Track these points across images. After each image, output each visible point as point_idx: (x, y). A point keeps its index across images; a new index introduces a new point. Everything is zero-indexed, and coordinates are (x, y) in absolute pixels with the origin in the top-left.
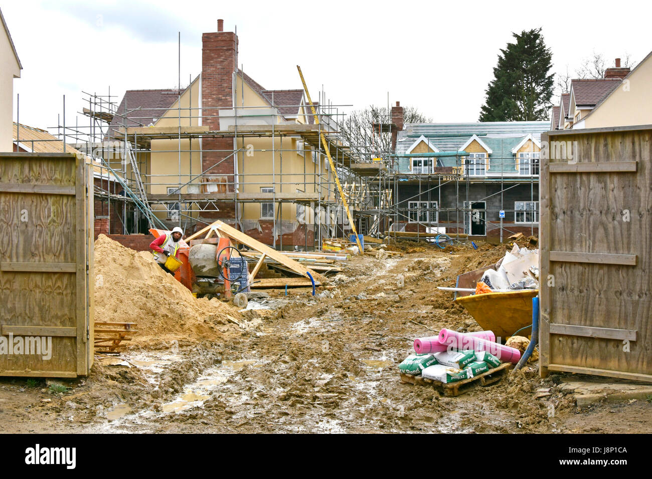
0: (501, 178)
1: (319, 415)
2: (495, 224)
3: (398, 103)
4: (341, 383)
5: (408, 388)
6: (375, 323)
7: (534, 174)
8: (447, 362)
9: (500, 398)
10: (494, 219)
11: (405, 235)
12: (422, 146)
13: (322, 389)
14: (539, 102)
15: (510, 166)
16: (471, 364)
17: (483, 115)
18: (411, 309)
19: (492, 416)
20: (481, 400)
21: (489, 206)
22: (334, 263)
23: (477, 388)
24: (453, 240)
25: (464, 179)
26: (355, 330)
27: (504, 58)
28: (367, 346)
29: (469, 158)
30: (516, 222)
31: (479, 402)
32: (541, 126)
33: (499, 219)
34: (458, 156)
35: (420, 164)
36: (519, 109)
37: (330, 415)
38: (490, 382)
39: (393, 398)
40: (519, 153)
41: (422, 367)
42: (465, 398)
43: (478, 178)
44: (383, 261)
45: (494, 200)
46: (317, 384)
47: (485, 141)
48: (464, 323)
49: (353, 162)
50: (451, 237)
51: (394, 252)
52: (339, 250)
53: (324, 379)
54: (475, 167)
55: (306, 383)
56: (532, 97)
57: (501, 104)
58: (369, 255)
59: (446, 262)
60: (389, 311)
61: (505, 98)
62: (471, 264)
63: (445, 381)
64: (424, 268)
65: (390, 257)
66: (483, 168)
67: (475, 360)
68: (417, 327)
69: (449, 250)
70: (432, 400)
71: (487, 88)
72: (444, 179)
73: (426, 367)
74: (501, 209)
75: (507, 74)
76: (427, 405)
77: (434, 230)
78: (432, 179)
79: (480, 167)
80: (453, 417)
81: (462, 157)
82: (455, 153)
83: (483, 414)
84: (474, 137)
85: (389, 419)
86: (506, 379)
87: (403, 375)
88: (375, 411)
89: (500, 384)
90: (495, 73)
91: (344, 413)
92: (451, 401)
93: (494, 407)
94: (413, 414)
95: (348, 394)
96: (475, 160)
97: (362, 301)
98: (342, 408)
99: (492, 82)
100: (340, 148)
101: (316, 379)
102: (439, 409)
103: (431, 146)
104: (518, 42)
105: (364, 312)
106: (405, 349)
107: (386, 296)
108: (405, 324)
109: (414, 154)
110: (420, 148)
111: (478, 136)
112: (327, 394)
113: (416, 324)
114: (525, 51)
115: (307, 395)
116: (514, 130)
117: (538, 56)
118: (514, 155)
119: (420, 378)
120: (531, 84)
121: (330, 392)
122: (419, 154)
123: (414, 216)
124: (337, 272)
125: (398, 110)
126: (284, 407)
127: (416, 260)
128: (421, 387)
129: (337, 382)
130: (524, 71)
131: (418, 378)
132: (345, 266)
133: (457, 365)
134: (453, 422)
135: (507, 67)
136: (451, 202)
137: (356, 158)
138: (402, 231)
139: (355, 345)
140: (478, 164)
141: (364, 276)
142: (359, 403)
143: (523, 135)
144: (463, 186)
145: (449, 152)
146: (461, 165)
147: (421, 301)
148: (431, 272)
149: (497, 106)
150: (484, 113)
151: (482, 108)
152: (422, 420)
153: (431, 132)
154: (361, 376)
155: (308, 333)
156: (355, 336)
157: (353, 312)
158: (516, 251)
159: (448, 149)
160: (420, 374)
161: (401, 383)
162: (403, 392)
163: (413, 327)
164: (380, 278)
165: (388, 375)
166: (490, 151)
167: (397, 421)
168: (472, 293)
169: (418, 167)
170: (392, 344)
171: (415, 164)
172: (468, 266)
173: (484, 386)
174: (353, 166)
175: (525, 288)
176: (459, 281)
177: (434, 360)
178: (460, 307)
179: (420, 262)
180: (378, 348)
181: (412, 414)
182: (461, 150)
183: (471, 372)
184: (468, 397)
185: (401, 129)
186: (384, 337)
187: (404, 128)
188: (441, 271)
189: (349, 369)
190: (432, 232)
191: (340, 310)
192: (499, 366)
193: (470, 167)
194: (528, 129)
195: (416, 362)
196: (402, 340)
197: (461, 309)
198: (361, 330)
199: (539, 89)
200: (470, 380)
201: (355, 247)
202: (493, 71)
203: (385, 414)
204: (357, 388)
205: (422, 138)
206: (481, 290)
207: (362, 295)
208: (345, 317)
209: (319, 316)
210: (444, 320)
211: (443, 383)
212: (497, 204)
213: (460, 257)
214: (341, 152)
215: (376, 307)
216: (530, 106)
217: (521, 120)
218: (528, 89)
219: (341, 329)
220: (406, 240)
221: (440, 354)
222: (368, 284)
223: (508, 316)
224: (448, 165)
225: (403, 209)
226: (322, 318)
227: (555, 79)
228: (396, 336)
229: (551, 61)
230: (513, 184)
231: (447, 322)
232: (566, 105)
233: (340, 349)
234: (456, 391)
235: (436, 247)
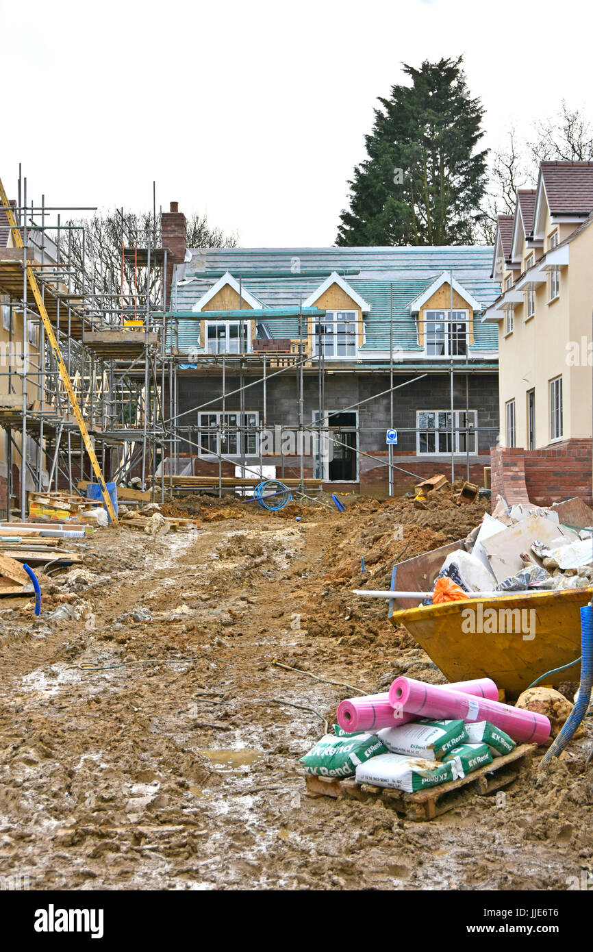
0: (388, 363)
1: (160, 874)
2: (376, 458)
3: (174, 205)
4: (181, 802)
5: (327, 807)
6: (201, 671)
7: (455, 354)
8: (407, 746)
9: (529, 819)
10: (375, 448)
11: (192, 482)
12: (227, 294)
13: (147, 817)
14: (457, 207)
15: (407, 336)
16: (458, 750)
17: (345, 232)
18: (261, 640)
19: (523, 858)
20: (486, 824)
21: (365, 420)
22: (59, 544)
23: (473, 801)
24: (293, 492)
25: (314, 364)
26: (162, 686)
27: (386, 115)
28: (199, 721)
29: (324, 323)
30: (419, 454)
31: (483, 830)
32: (468, 256)
33: (385, 447)
34: (302, 317)
35: (222, 334)
36: (418, 221)
37: (187, 871)
38: (497, 785)
39: (301, 828)
40: (426, 311)
41: (356, 761)
42: (452, 822)
43: (342, 363)
44: (161, 538)
45: (375, 407)
46: (129, 807)
47: (353, 284)
48: (393, 665)
49: (89, 329)
50: (289, 485)
51: (180, 520)
52: (65, 516)
53: (142, 795)
54: (335, 340)
55: (104, 805)
56: (445, 197)
57: (380, 211)
58: (130, 526)
59: (293, 538)
60: (220, 644)
61: (390, 198)
62: (346, 541)
63: (410, 789)
64: (251, 551)
65: (174, 529)
66: (351, 341)
67: (465, 741)
68: (290, 675)
69: (291, 513)
70: (390, 829)
71: (353, 177)
72: (273, 365)
73: (363, 759)
74: (389, 427)
75: (392, 149)
76: (386, 841)
77: (252, 472)
78: (248, 364)
79: (347, 340)
80: (442, 864)
81: (309, 319)
82: (295, 310)
83: (503, 854)
84: (335, 278)
85: (314, 874)
86: (527, 777)
87: (313, 779)
88: (281, 859)
89: (516, 789)
90: (368, 146)
91: (213, 867)
92: (429, 829)
93: (519, 837)
94: (361, 862)
95: (202, 825)
96: (335, 325)
97: (149, 624)
98: (206, 856)
99: (363, 165)
100: (64, 298)
101: (124, 796)
102: (412, 847)
103: (246, 295)
104: (416, 84)
105: (168, 649)
106: (279, 724)
107: (191, 612)
108: (264, 670)
109: (209, 312)
110: (223, 300)
111: (341, 274)
112: (160, 828)
113: (287, 670)
114: (428, 103)
115: (119, 830)
116: (413, 263)
117: (455, 113)
118: (415, 315)
119: (352, 783)
120: (441, 169)
121: (164, 822)
122: (221, 311)
123: (209, 443)
124: (71, 564)
125: (173, 219)
126: (80, 860)
127: (230, 534)
128: (355, 802)
129: (170, 800)
130: (428, 143)
131: (346, 783)
132: (86, 550)
133: (431, 753)
134: (446, 874)
135: (394, 134)
136: (287, 413)
137: (95, 319)
138: (185, 474)
139: (172, 720)
140: (341, 333)
141: (128, 572)
142: (237, 844)
143: (432, 274)
144: (311, 379)
145: (282, 308)
146: (306, 335)
147: (276, 621)
148: (269, 560)
149: (372, 215)
150: (347, 228)
151: (342, 217)
152: (382, 872)
153: (245, 266)
154: (214, 785)
155: (61, 697)
156: (167, 700)
157: (144, 648)
158: (502, 513)
159: (281, 302)
160: (352, 774)
161: (308, 796)
162: (317, 815)
163: (282, 675)
164: (163, 574)
165: (272, 781)
166: (366, 307)
167: (335, 878)
168: (424, 601)
169: (216, 340)
170: (252, 714)
171: (213, 333)
172: (341, 546)
173: (488, 795)
174: (88, 337)
175: (530, 588)
176: (397, 577)
177: (380, 744)
178: (370, 631)
179: (239, 540)
180: (224, 724)
181: (359, 859)
182: (307, 304)
183: (460, 767)
184: (458, 819)
185: (182, 261)
186: (227, 699)
187: (187, 259)
188: (288, 557)
189: (182, 770)
190: (248, 475)
191: (111, 646)
192: (512, 751)
193: (325, 340)
194: (441, 263)
195: (342, 750)
196: (268, 705)
197: (371, 635)
198: (174, 686)
199: (456, 181)
200: (458, 784)
201: (100, 510)
202: (364, 142)
203: (306, 865)
204: (218, 812)
205: (227, 279)
206: (446, 594)
207: (141, 611)
208: (129, 660)
209: (69, 660)
210: (343, 659)
211: (403, 792)
212: (381, 416)
213: (319, 527)
214: (65, 308)
215: (185, 636)
216: (439, 216)
217: (420, 242)
218: (436, 181)
219: (130, 684)
220: (194, 492)
221: (391, 731)
222: (141, 588)
223: (500, 647)
224: (280, 336)
225: (187, 429)
226: (78, 663)
227: (488, 161)
228: (254, 696)
229: (480, 125)
230: (414, 376)
231: (350, 663)
232: (529, 214)
233: (144, 728)
234: (432, 807)
235: (258, 505)
